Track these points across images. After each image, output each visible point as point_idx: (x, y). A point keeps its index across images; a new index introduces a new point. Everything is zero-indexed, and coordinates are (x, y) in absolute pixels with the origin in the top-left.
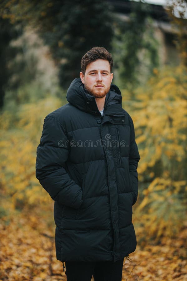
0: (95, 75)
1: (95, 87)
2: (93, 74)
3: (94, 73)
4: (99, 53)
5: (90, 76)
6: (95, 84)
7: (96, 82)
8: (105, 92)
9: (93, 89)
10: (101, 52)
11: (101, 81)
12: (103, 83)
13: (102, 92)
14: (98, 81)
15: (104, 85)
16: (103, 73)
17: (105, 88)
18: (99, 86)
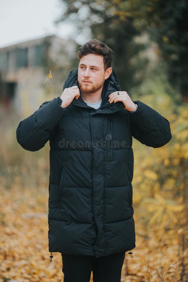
0: (85, 70)
1: (83, 82)
3: (84, 67)
4: (90, 47)
5: (81, 70)
6: (83, 78)
11: (89, 77)
12: (91, 79)
13: (89, 88)
15: (91, 82)
18: (86, 82)
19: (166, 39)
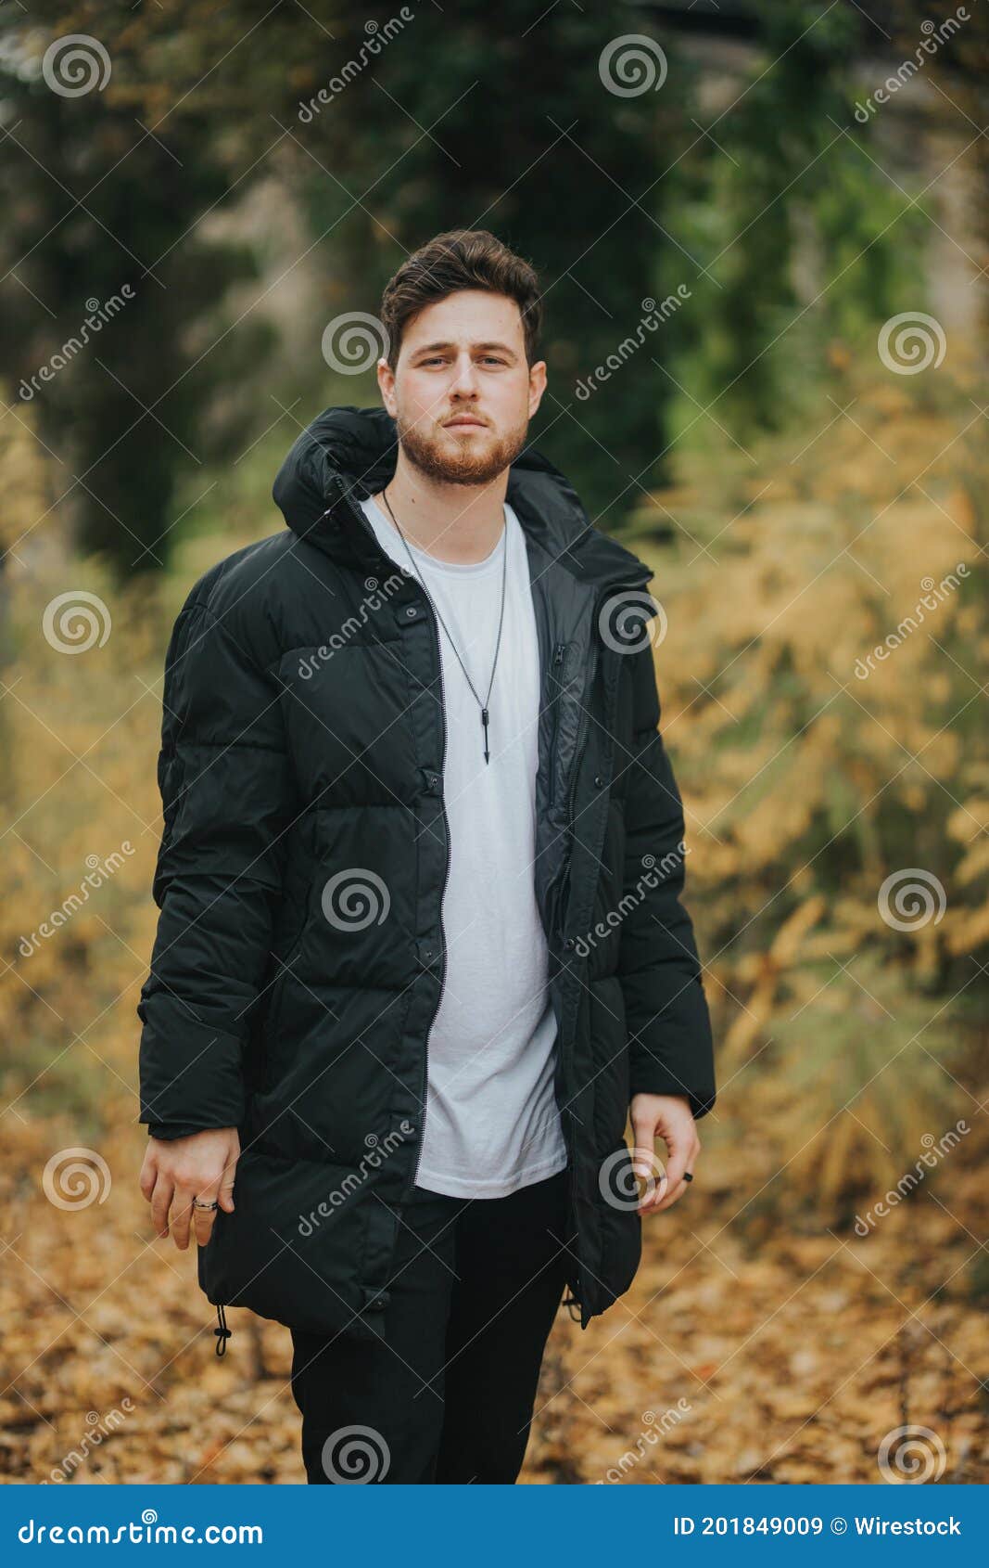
0: (444, 369)
1: (446, 426)
2: (435, 362)
3: (442, 356)
4: (463, 258)
5: (420, 376)
6: (445, 410)
7: (448, 401)
8: (497, 454)
9: (434, 437)
10: (473, 252)
11: (474, 397)
12: (483, 408)
13: (480, 451)
14: (457, 398)
15: (487, 419)
16: (485, 356)
17: (493, 431)
18: (462, 422)
19: (384, 228)
